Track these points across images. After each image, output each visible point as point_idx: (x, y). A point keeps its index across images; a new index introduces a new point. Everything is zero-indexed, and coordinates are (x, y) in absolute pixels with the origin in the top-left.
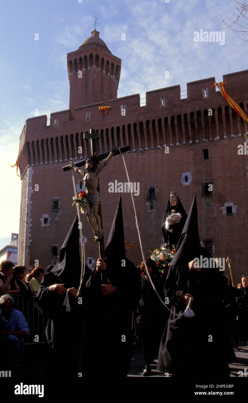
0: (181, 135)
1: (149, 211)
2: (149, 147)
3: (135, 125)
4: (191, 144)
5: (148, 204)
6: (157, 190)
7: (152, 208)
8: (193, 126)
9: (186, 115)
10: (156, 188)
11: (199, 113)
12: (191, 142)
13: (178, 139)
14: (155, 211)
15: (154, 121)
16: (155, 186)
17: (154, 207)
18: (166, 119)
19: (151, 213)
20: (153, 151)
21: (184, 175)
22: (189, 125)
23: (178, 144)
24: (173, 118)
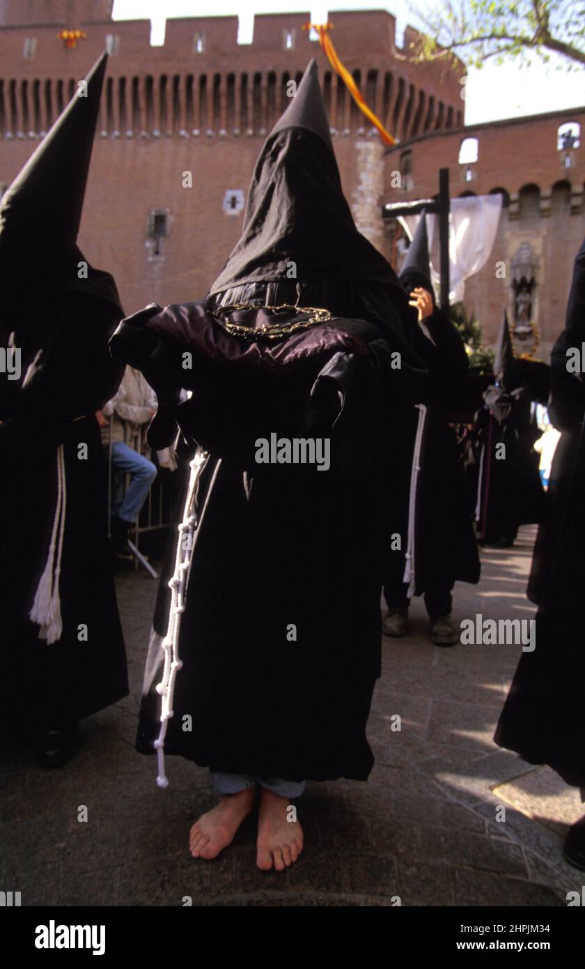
0: (231, 115)
1: (150, 259)
2: (162, 130)
3: (136, 81)
4: (250, 137)
5: (148, 244)
6: (171, 219)
7: (157, 253)
8: (257, 101)
9: (244, 78)
10: (171, 213)
11: (272, 77)
12: (250, 132)
13: (223, 123)
14: (163, 259)
15: (176, 79)
16: (168, 210)
17: (162, 251)
18: (203, 79)
19: (153, 263)
20: (169, 141)
21: (230, 194)
22: (250, 97)
23: (223, 132)
24: (217, 79)
